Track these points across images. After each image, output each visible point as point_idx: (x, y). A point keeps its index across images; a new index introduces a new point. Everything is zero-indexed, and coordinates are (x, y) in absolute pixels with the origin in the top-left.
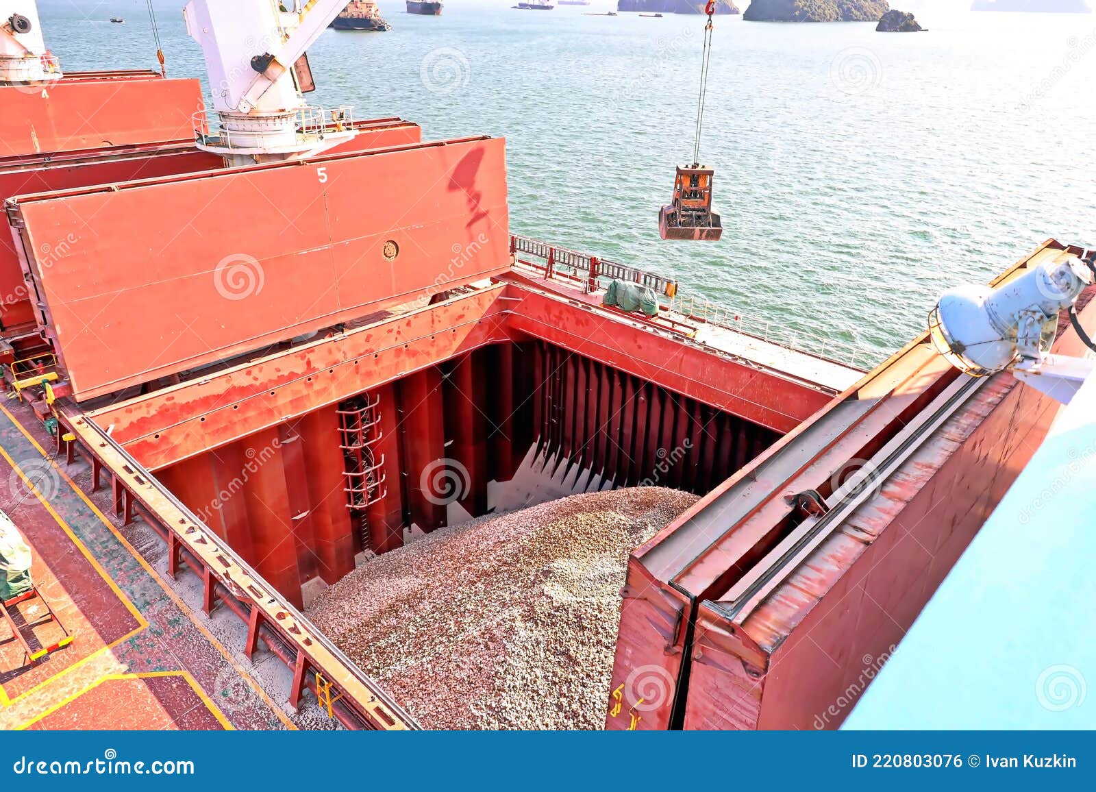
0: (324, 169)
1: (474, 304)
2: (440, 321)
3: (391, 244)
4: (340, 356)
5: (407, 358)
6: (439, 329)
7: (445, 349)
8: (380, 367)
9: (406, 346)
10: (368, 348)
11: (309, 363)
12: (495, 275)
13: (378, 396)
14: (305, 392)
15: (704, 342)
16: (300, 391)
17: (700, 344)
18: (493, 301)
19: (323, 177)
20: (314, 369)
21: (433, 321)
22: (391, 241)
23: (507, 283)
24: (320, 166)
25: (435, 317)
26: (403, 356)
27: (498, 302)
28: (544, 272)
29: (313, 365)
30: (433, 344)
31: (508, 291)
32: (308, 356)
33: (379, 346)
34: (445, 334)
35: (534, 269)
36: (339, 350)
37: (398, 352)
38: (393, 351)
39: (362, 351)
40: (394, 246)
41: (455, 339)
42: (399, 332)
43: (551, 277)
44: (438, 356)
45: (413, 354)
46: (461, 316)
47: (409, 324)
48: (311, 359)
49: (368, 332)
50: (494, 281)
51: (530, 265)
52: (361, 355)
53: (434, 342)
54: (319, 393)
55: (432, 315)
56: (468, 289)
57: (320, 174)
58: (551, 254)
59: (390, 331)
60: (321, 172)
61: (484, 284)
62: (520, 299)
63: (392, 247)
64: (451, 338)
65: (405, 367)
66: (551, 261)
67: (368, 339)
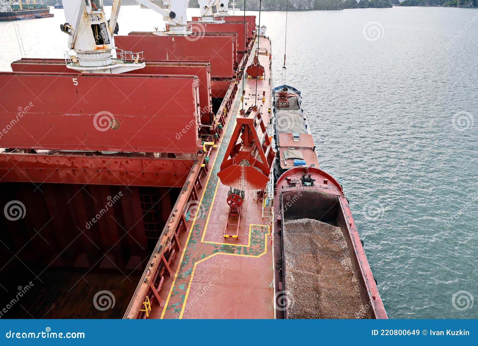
0: (76, 79)
2: (147, 166)
4: (89, 165)
10: (104, 166)
11: (72, 163)
14: (72, 175)
19: (76, 83)
20: (76, 167)
24: (74, 78)
25: (144, 164)
29: (75, 165)
32: (72, 160)
33: (110, 167)
36: (88, 163)
37: (122, 173)
47: (127, 162)
48: (74, 162)
49: (103, 159)
52: (100, 168)
57: (74, 81)
60: (74, 80)
65: (127, 181)
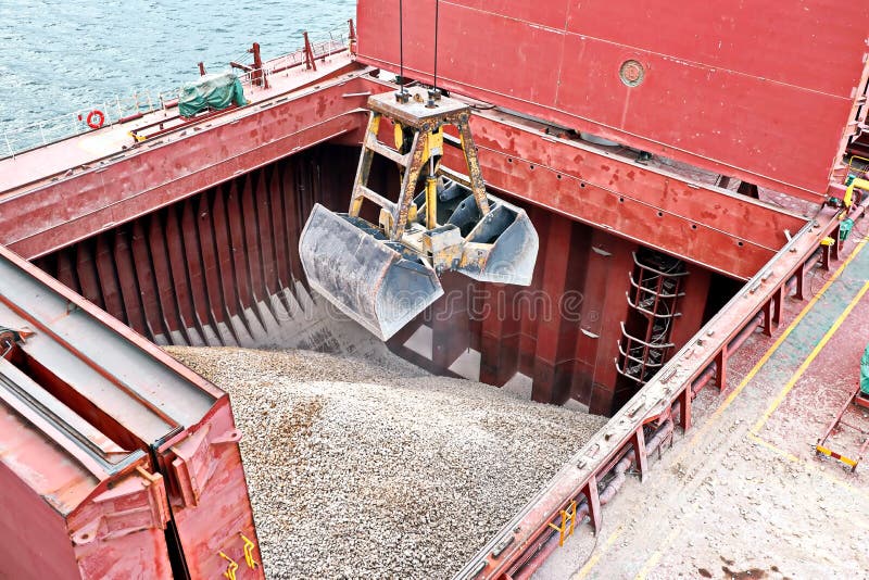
2: (675, 200)
4: (543, 157)
10: (576, 170)
11: (512, 142)
14: (503, 170)
16: (498, 165)
20: (516, 154)
25: (669, 191)
29: (516, 148)
32: (513, 135)
33: (589, 176)
36: (545, 152)
37: (610, 199)
39: (568, 169)
47: (631, 175)
48: (516, 141)
49: (580, 153)
52: (566, 172)
54: (515, 180)
65: (615, 222)
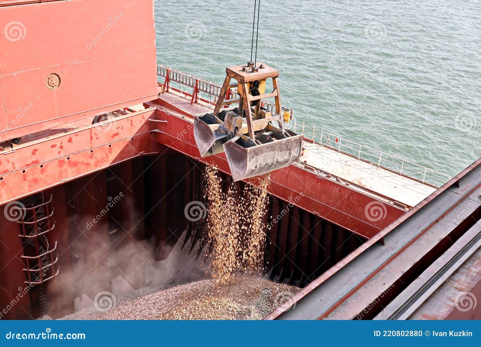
1: (127, 125)
3: (54, 76)
5: (69, 168)
6: (96, 144)
7: (103, 160)
8: (45, 175)
9: (68, 158)
12: (147, 101)
13: (52, 195)
15: (305, 162)
17: (302, 163)
18: (143, 122)
21: (91, 138)
22: (54, 74)
23: (155, 108)
26: (65, 166)
27: (148, 123)
28: (191, 98)
30: (91, 157)
31: (157, 114)
34: (101, 148)
35: (184, 95)
38: (57, 162)
40: (57, 78)
41: (111, 153)
42: (61, 147)
43: (196, 102)
44: (96, 165)
45: (75, 164)
46: (117, 134)
50: (146, 106)
51: (181, 92)
53: (92, 155)
55: (91, 133)
56: (127, 111)
58: (197, 85)
59: (53, 146)
61: (139, 107)
62: (166, 121)
63: (55, 79)
64: (107, 152)
66: (197, 90)
67: (34, 152)
